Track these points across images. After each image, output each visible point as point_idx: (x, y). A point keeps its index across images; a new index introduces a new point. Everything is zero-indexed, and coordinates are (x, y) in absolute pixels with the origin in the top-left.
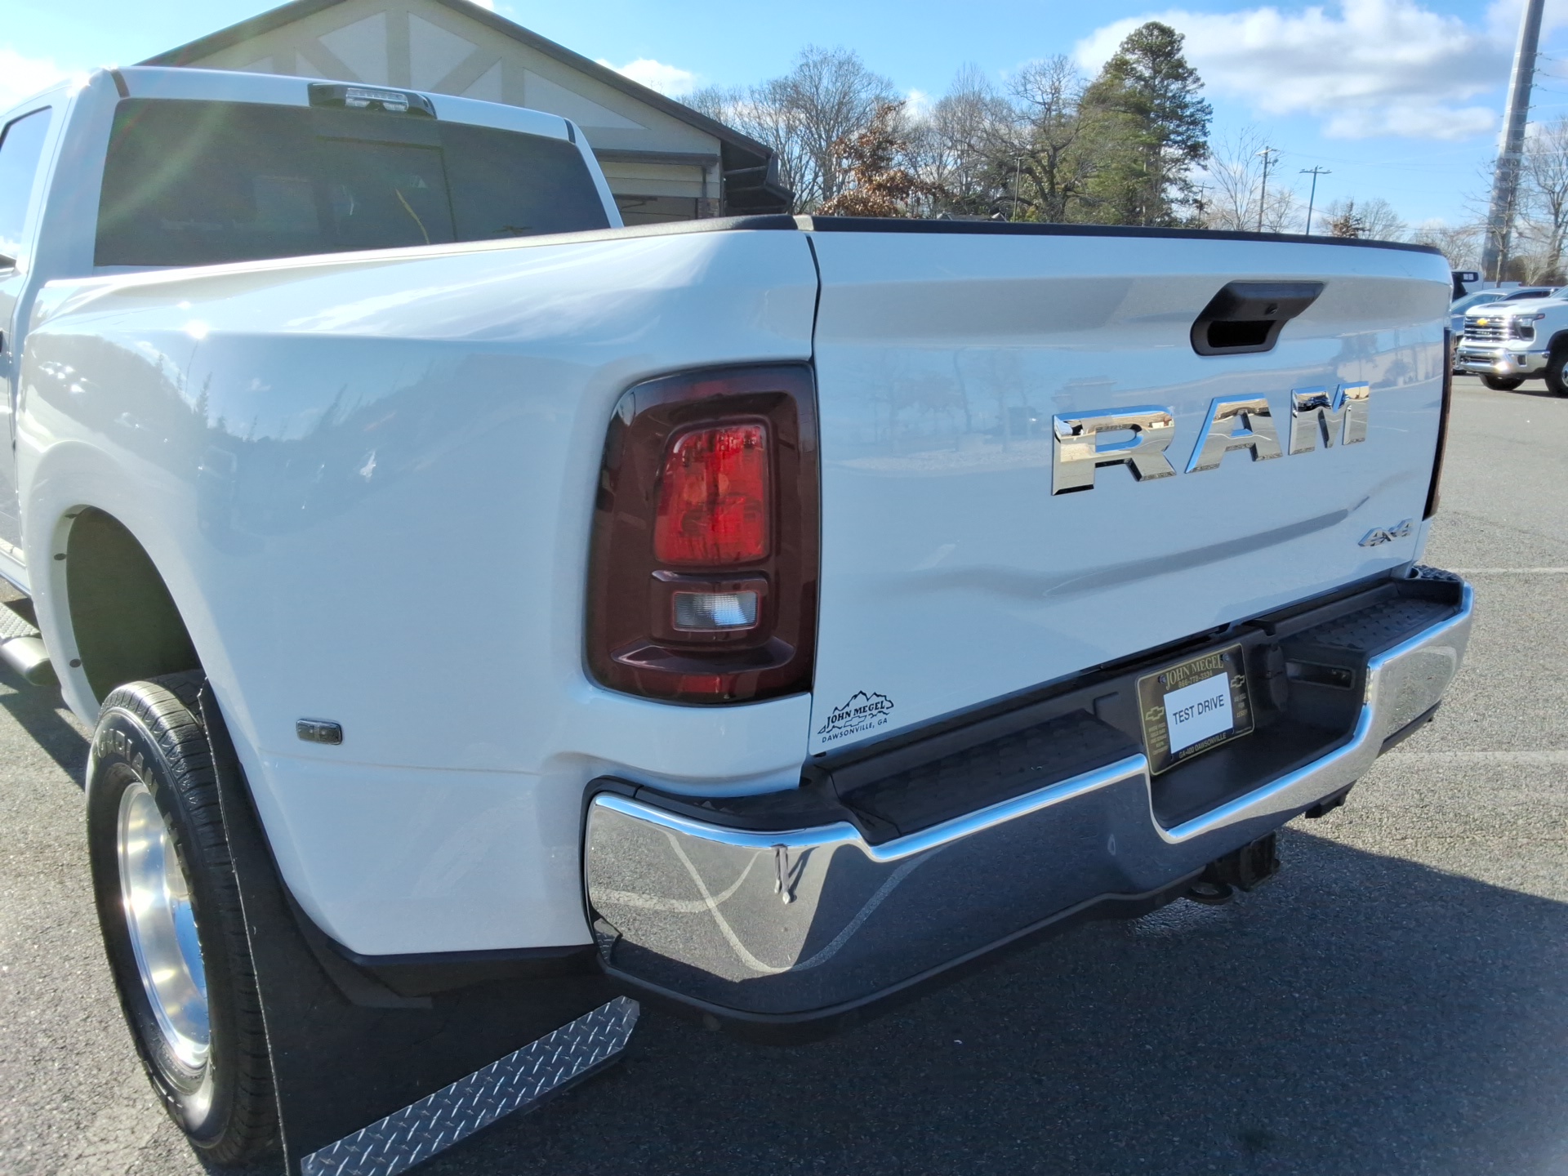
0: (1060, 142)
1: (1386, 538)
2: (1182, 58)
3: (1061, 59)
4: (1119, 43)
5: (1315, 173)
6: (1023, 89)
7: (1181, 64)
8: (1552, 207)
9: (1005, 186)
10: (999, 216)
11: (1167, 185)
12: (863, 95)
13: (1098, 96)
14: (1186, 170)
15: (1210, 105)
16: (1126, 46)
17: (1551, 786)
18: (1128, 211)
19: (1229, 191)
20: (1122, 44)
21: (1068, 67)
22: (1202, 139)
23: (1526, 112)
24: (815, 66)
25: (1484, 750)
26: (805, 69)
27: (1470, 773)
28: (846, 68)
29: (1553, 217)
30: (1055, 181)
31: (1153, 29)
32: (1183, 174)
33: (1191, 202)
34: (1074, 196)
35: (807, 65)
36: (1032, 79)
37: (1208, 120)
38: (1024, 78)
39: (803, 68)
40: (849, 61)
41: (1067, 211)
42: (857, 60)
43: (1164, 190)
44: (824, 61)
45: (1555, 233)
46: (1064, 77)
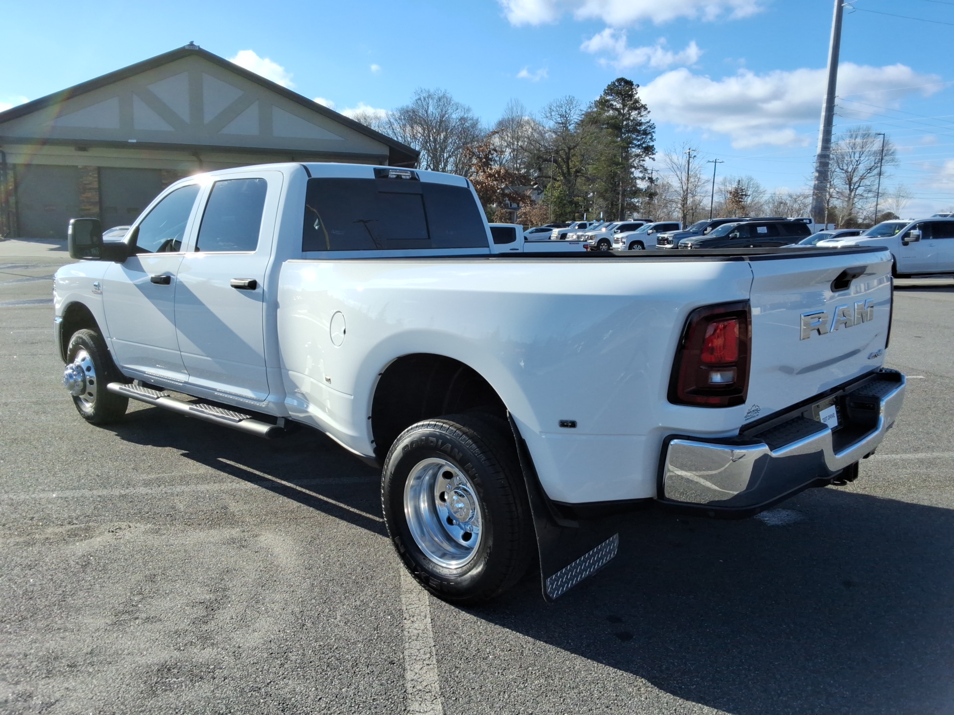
0: (572, 145)
1: (876, 356)
2: (639, 98)
3: (571, 98)
4: (603, 90)
5: (716, 162)
6: (550, 115)
7: (637, 101)
8: (847, 181)
9: (540, 169)
10: (538, 187)
11: (633, 169)
12: (454, 116)
13: (591, 120)
14: (643, 160)
15: (654, 124)
16: (607, 91)
17: (919, 467)
18: (612, 184)
19: (678, 176)
20: (605, 90)
21: (575, 103)
22: (651, 144)
23: (831, 128)
24: (425, 99)
25: (887, 454)
26: (419, 102)
27: (884, 463)
28: (443, 101)
29: (848, 186)
30: (570, 167)
31: (621, 81)
32: (642, 163)
33: (647, 179)
34: (581, 175)
35: (420, 99)
36: (555, 109)
37: (653, 132)
38: (550, 109)
39: (418, 101)
40: (444, 96)
41: (578, 184)
42: (448, 95)
43: (632, 173)
44: (429, 96)
45: (850, 195)
46: (573, 108)
